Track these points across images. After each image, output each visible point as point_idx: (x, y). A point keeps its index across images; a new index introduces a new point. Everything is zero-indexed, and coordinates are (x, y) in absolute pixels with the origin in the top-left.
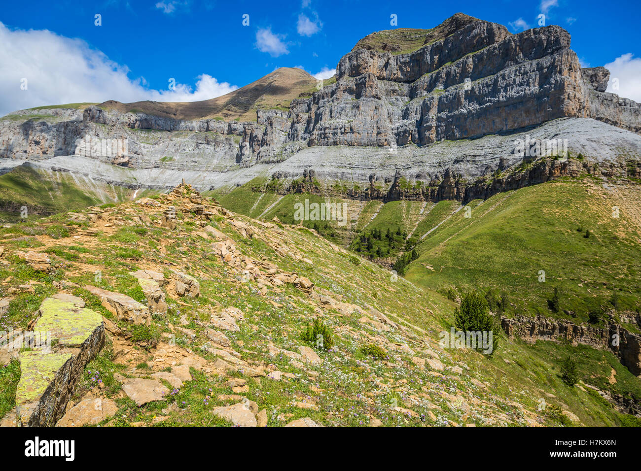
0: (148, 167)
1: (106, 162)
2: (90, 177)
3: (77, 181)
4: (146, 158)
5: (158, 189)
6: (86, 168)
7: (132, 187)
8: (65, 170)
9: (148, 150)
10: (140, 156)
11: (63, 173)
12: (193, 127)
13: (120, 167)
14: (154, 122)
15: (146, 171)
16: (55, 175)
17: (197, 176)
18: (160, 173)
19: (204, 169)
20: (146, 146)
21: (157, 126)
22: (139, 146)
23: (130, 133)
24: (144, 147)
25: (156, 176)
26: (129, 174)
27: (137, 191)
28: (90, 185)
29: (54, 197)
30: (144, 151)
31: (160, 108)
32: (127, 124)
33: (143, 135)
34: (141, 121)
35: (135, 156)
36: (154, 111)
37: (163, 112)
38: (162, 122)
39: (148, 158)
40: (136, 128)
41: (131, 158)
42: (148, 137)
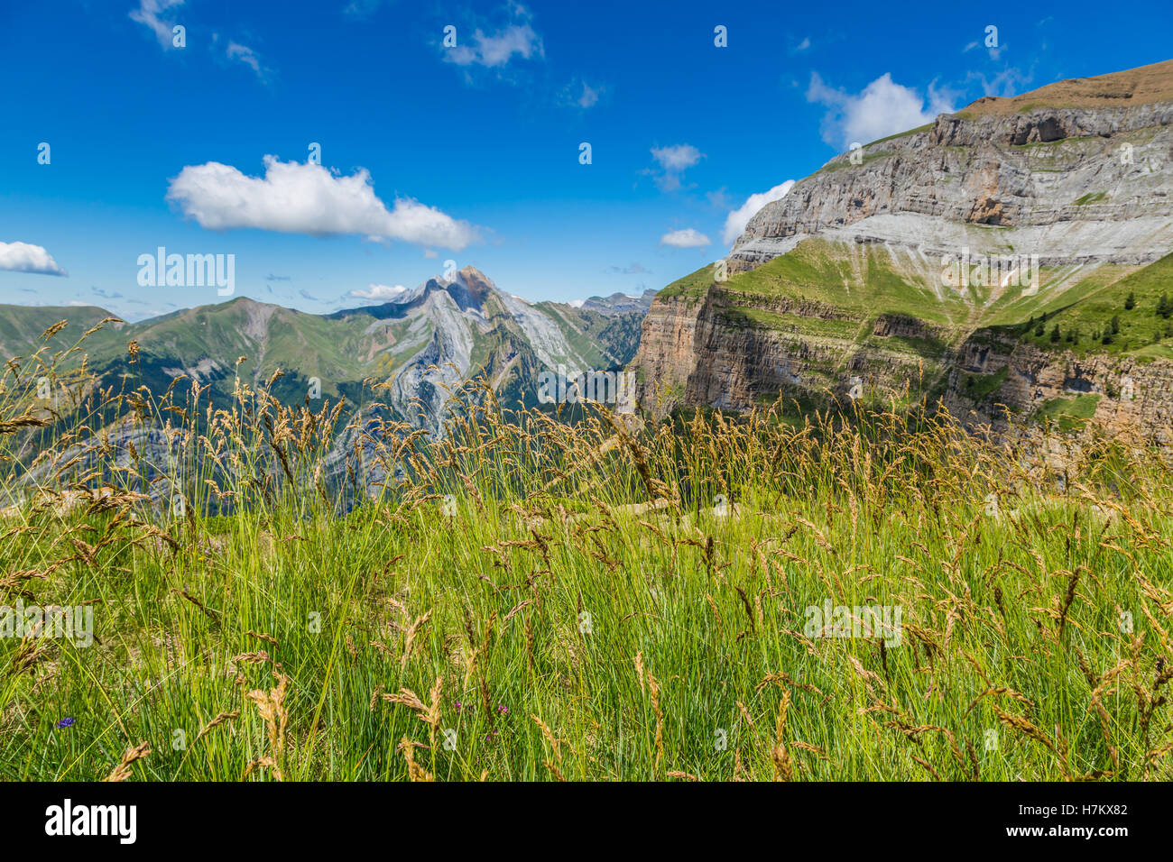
0: (1041, 221)
1: (955, 220)
2: (920, 250)
3: (894, 258)
4: (1041, 201)
5: (1057, 265)
6: (915, 233)
8: (876, 241)
9: (1050, 184)
10: (1027, 200)
11: (873, 246)
13: (983, 226)
14: (1069, 123)
15: (1037, 231)
16: (859, 250)
17: (1158, 227)
18: (1070, 231)
20: (1046, 176)
21: (1078, 131)
22: (1026, 178)
23: (1010, 154)
24: (1041, 181)
25: (1057, 238)
26: (999, 238)
28: (917, 264)
29: (851, 288)
30: (1040, 188)
31: (1091, 90)
32: (1009, 138)
33: (1041, 155)
34: (1041, 126)
35: (1017, 200)
36: (1075, 98)
37: (1099, 96)
38: (1091, 120)
39: (1046, 202)
40: (1029, 143)
41: (1007, 205)
42: (1053, 158)
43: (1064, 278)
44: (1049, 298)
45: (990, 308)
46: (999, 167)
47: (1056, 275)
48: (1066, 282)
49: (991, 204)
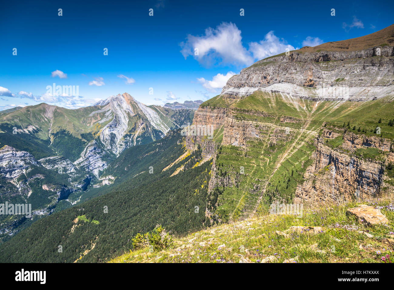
1: (300, 85)
2: (290, 95)
3: (283, 97)
5: (332, 101)
6: (288, 89)
7: (315, 100)
8: (277, 92)
9: (327, 75)
10: (321, 80)
11: (277, 93)
12: (361, 55)
13: (308, 87)
14: (332, 56)
16: (273, 94)
17: (362, 90)
19: (369, 85)
20: (326, 72)
21: (334, 58)
22: (321, 73)
23: (315, 65)
24: (324, 73)
26: (313, 92)
27: (318, 102)
28: (290, 99)
29: (271, 107)
30: (324, 76)
31: (337, 45)
32: (314, 60)
33: (324, 66)
34: (323, 56)
35: (318, 80)
36: (332, 48)
37: (339, 48)
38: (337, 55)
39: (326, 81)
40: (320, 61)
41: (315, 81)
42: (327, 67)
43: (335, 105)
44: (332, 111)
45: (313, 113)
46: (313, 69)
47: (332, 104)
48: (336, 106)
49: (311, 81)
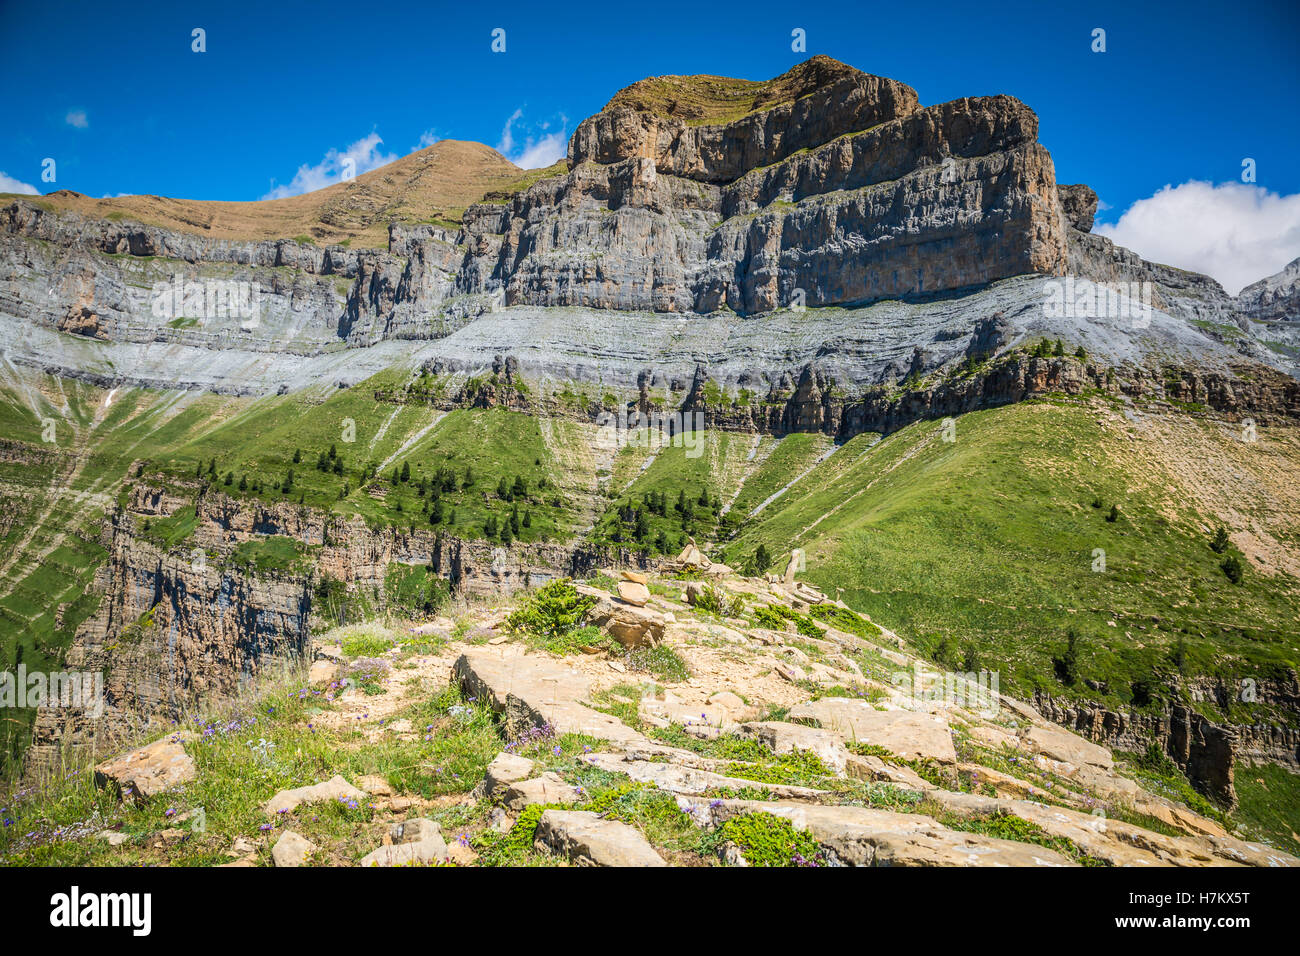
0: (141, 339)
1: (46, 326)
2: (7, 357)
4: (138, 319)
5: (161, 389)
7: (103, 383)
9: (143, 301)
10: (124, 315)
12: (246, 256)
13: (78, 336)
14: (159, 242)
15: (135, 349)
17: (249, 362)
18: (168, 353)
19: (267, 348)
20: (139, 292)
21: (166, 251)
22: (122, 292)
23: (104, 263)
24: (134, 296)
25: (157, 360)
26: (97, 353)
27: (113, 392)
28: (6, 374)
30: (134, 304)
31: (174, 212)
32: (99, 244)
33: (133, 269)
34: (131, 238)
35: (113, 313)
36: (161, 217)
37: (182, 220)
38: (176, 242)
39: (141, 320)
40: (119, 253)
41: (104, 318)
42: (144, 274)
43: (171, 403)
44: (160, 422)
45: (97, 430)
46: (94, 275)
47: (162, 399)
48: (173, 408)
49: (87, 314)
